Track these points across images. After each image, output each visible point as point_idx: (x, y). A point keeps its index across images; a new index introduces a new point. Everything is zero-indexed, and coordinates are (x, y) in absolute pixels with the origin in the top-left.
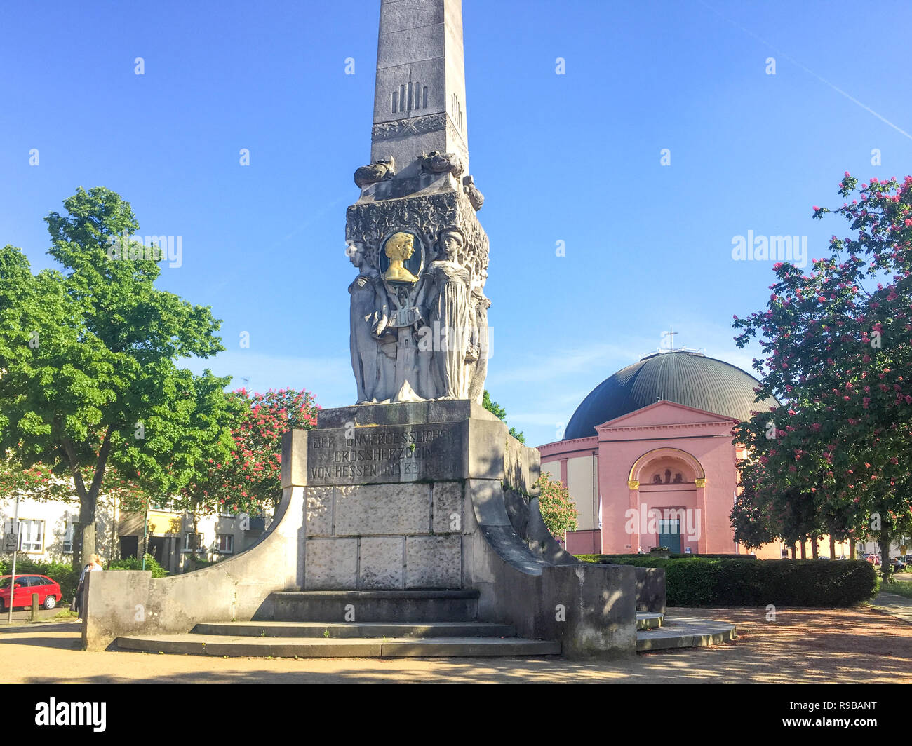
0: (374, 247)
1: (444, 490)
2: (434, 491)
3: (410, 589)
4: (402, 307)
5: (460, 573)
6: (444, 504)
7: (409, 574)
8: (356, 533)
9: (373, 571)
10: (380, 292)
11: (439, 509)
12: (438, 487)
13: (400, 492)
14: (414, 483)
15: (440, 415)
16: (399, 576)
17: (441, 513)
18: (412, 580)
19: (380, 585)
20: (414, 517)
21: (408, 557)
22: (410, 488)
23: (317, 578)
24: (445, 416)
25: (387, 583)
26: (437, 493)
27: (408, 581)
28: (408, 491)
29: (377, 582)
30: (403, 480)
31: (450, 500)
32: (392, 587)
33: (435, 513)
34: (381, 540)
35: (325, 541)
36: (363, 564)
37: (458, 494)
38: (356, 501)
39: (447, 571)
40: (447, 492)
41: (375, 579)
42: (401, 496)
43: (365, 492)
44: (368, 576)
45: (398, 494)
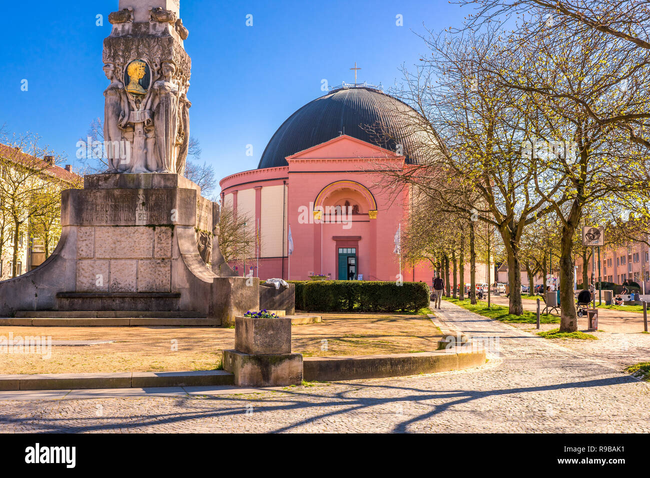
0: (121, 68)
1: (161, 231)
2: (156, 232)
3: (140, 292)
4: (137, 109)
5: (169, 283)
6: (161, 240)
7: (139, 283)
8: (108, 257)
9: (118, 281)
10: (124, 98)
11: (158, 243)
12: (158, 229)
13: (135, 232)
14: (144, 226)
15: (160, 182)
16: (134, 284)
17: (159, 246)
18: (142, 287)
19: (122, 290)
20: (144, 247)
21: (139, 273)
22: (142, 229)
23: (84, 285)
24: (163, 183)
25: (127, 289)
26: (157, 233)
27: (139, 288)
28: (140, 231)
29: (121, 288)
30: (137, 224)
31: (165, 238)
32: (130, 291)
33: (156, 245)
34: (123, 261)
35: (89, 261)
36: (113, 277)
37: (170, 234)
38: (109, 236)
39: (162, 282)
40: (163, 233)
41: (120, 286)
42: (136, 235)
43: (114, 231)
44: (115, 284)
45: (134, 233)
